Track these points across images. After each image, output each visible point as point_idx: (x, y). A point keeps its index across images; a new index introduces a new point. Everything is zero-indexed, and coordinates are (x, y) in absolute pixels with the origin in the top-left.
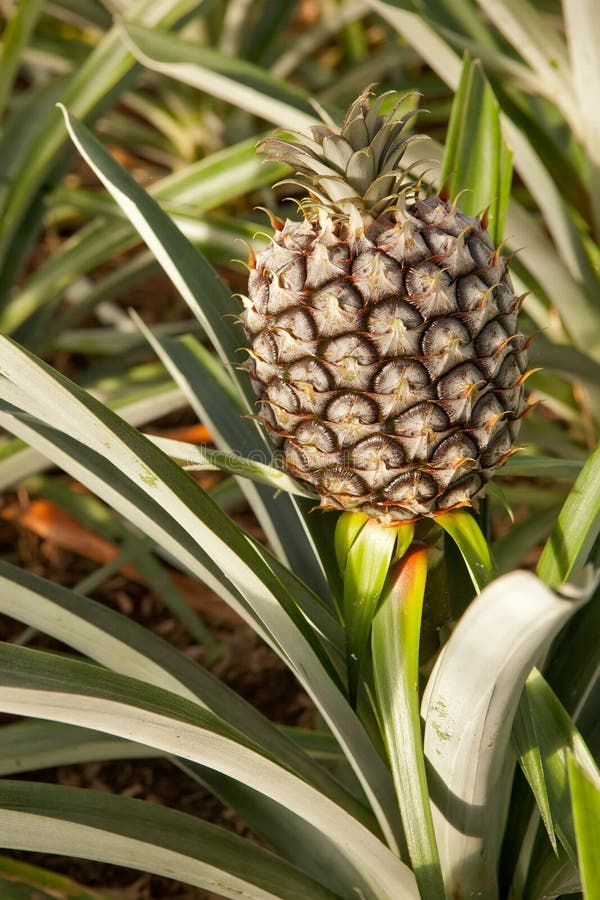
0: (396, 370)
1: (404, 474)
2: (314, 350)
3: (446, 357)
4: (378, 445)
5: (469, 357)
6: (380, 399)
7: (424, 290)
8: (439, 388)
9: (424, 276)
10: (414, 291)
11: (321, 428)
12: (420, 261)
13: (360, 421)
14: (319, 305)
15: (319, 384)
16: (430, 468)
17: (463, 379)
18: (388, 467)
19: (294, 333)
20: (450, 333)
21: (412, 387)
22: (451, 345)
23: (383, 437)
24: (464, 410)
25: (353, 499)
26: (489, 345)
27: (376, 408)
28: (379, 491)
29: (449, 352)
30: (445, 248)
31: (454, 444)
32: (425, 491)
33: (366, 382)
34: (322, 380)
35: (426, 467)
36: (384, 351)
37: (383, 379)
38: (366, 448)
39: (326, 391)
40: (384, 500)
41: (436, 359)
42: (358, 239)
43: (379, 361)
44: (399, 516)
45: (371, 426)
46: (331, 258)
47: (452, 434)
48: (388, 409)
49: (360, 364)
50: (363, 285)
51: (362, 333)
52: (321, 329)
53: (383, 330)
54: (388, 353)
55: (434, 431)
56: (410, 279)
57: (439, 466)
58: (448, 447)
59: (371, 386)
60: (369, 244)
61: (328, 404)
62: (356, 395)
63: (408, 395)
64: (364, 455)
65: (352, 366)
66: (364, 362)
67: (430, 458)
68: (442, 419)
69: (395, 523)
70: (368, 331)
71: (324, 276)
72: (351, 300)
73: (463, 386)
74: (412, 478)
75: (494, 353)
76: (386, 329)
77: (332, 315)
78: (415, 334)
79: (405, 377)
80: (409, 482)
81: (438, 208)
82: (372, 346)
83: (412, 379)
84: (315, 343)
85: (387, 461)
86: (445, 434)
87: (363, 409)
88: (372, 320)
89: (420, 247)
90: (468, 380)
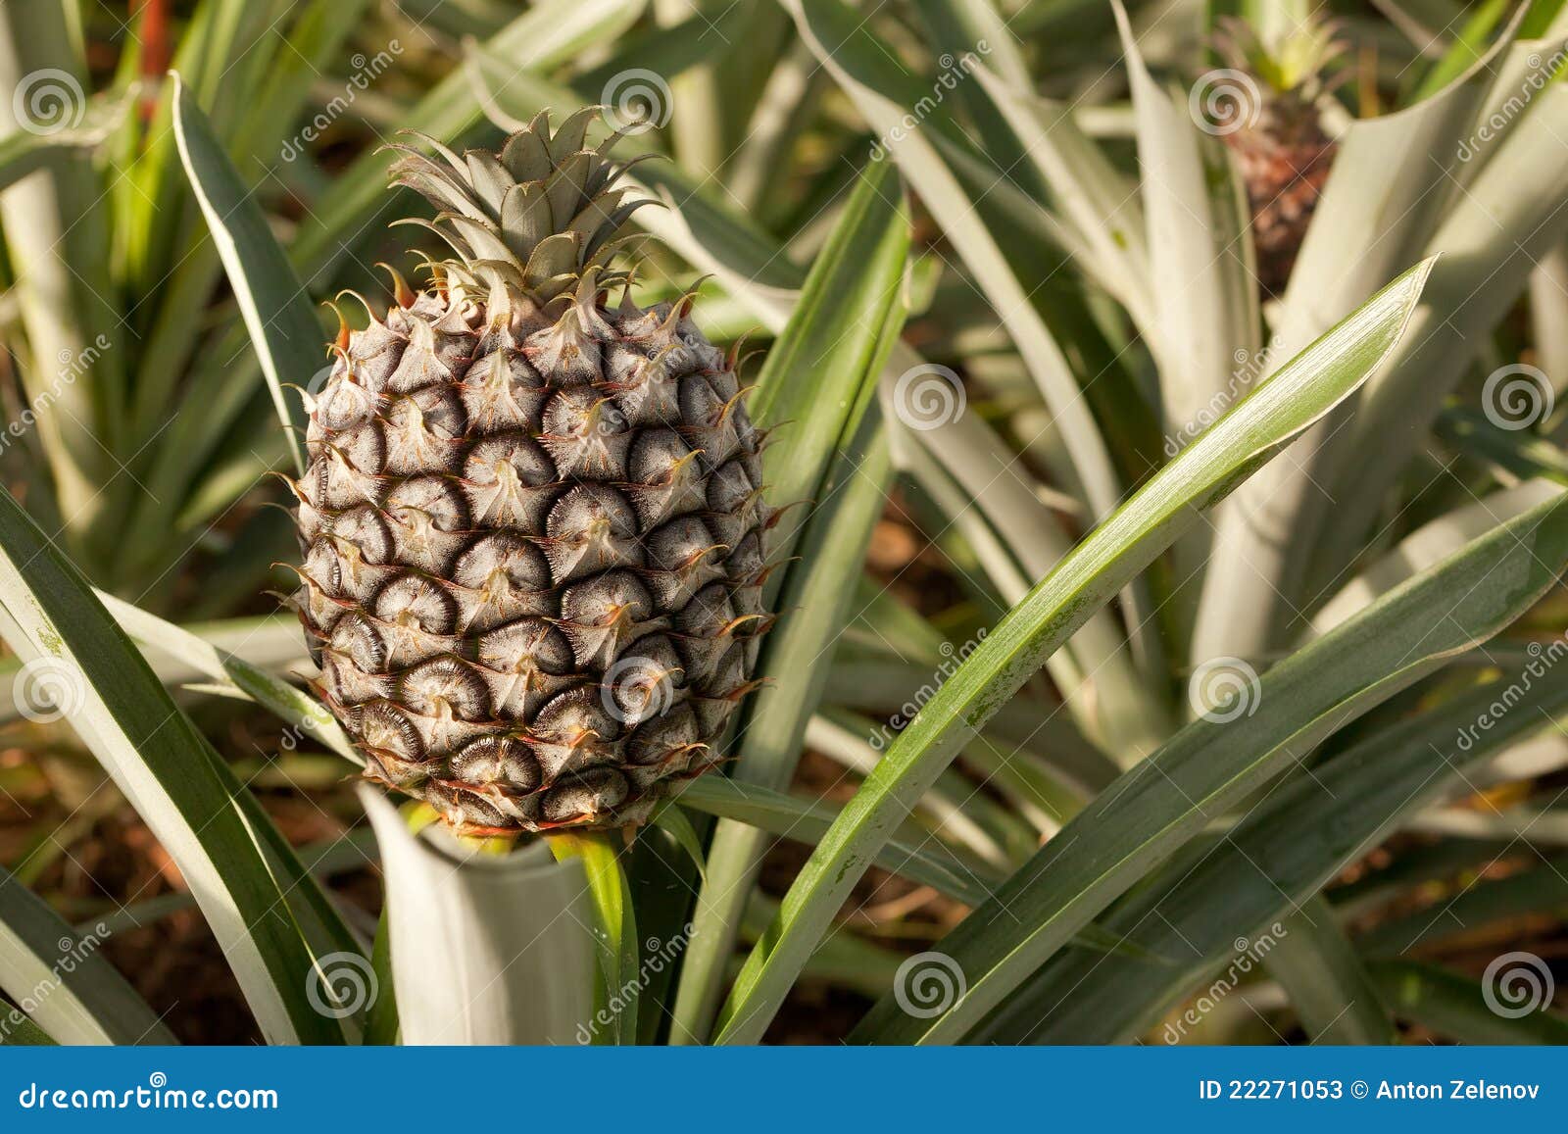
0: (494, 551)
1: (484, 736)
2: (375, 493)
3: (583, 549)
4: (446, 676)
5: (629, 561)
6: (461, 595)
7: (571, 430)
8: (565, 600)
9: (576, 407)
10: (554, 427)
11: (365, 628)
12: (579, 384)
13: (422, 626)
14: (396, 419)
15: (371, 551)
16: (532, 737)
17: (610, 595)
18: (456, 716)
19: (351, 458)
20: (599, 511)
21: (515, 585)
22: (594, 531)
23: (457, 662)
24: (602, 649)
25: (402, 765)
26: (671, 552)
27: (453, 608)
28: (443, 758)
29: (592, 542)
30: (631, 374)
31: (576, 702)
32: (517, 775)
33: (441, 561)
34: (377, 545)
35: (524, 733)
36: (480, 514)
37: (471, 563)
38: (428, 676)
39: (379, 564)
40: (451, 778)
41: (565, 549)
42: (495, 330)
43: (472, 531)
44: (478, 816)
45: (438, 638)
46: (438, 349)
47: (575, 686)
48: (470, 614)
49: (436, 526)
50: (475, 400)
51: (453, 477)
52: (391, 458)
53: (486, 479)
54: (485, 518)
55: (542, 670)
56: (553, 407)
57: (544, 736)
58: (563, 707)
59: (450, 570)
60: (509, 342)
61: (381, 588)
62: (425, 580)
63: (507, 598)
64: (423, 687)
65: (423, 528)
66: (445, 526)
67: (530, 717)
68: (561, 654)
69: (471, 829)
70: (462, 475)
71: (419, 376)
72: (448, 420)
73: (604, 605)
74: (497, 745)
75: (680, 569)
76: (491, 478)
77: (411, 438)
78: (535, 497)
79: (506, 566)
80: (490, 753)
81: (648, 316)
82: (463, 503)
83: (517, 573)
84: (379, 481)
85: (455, 706)
86: (562, 681)
87: (432, 607)
88: (472, 459)
89: (587, 363)
90: (619, 599)
